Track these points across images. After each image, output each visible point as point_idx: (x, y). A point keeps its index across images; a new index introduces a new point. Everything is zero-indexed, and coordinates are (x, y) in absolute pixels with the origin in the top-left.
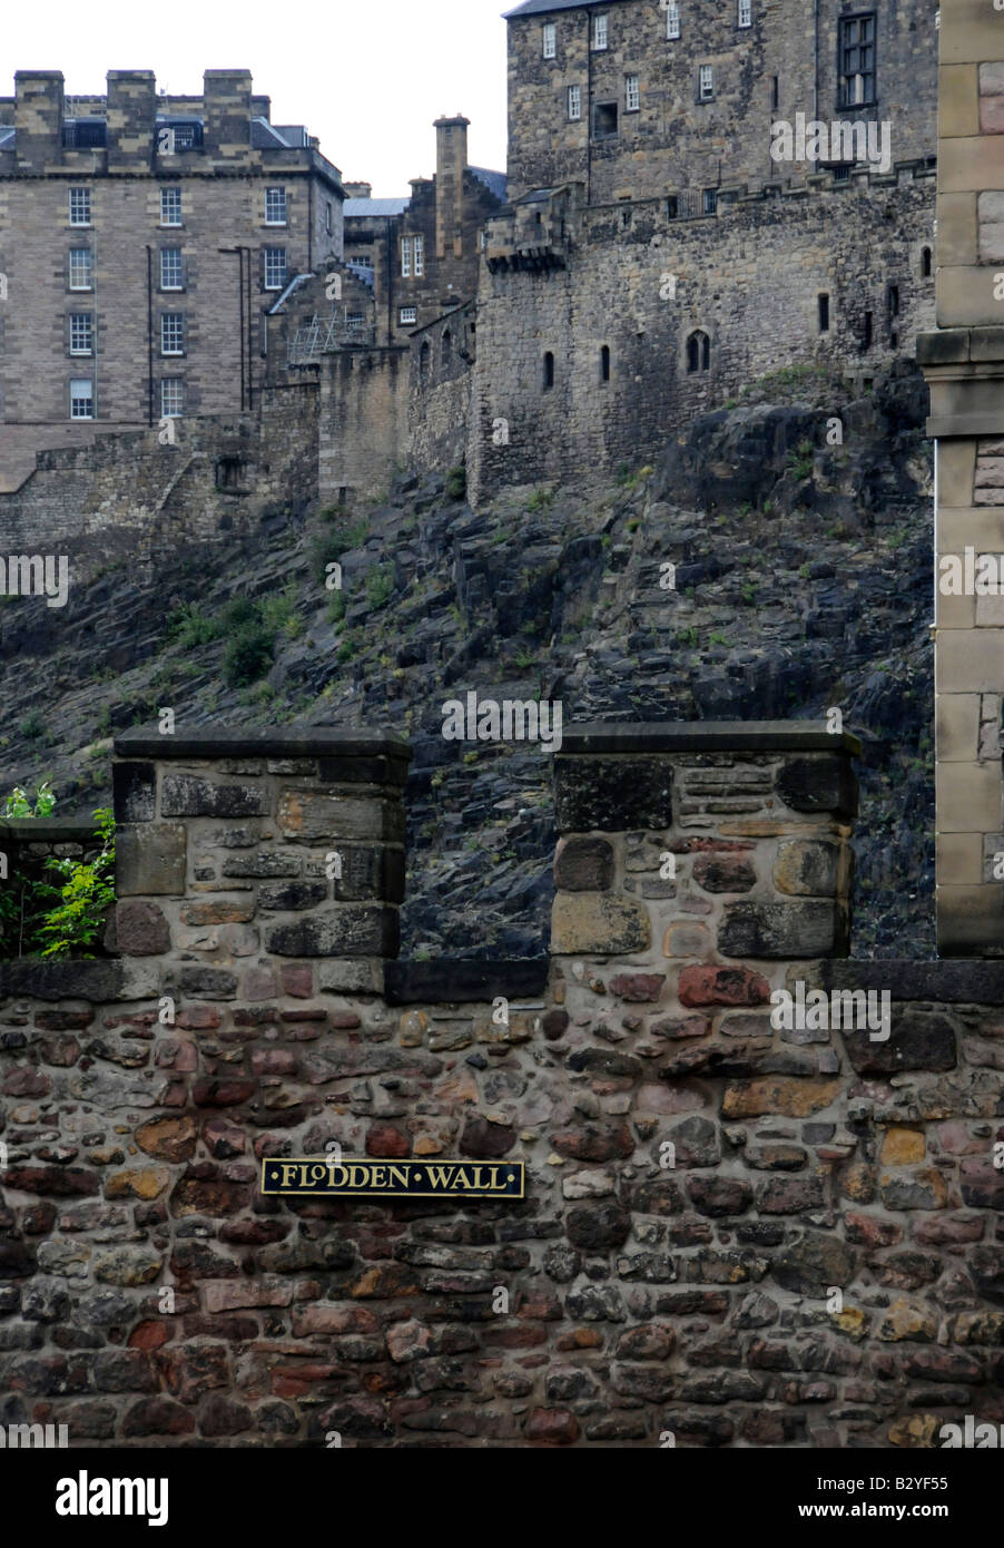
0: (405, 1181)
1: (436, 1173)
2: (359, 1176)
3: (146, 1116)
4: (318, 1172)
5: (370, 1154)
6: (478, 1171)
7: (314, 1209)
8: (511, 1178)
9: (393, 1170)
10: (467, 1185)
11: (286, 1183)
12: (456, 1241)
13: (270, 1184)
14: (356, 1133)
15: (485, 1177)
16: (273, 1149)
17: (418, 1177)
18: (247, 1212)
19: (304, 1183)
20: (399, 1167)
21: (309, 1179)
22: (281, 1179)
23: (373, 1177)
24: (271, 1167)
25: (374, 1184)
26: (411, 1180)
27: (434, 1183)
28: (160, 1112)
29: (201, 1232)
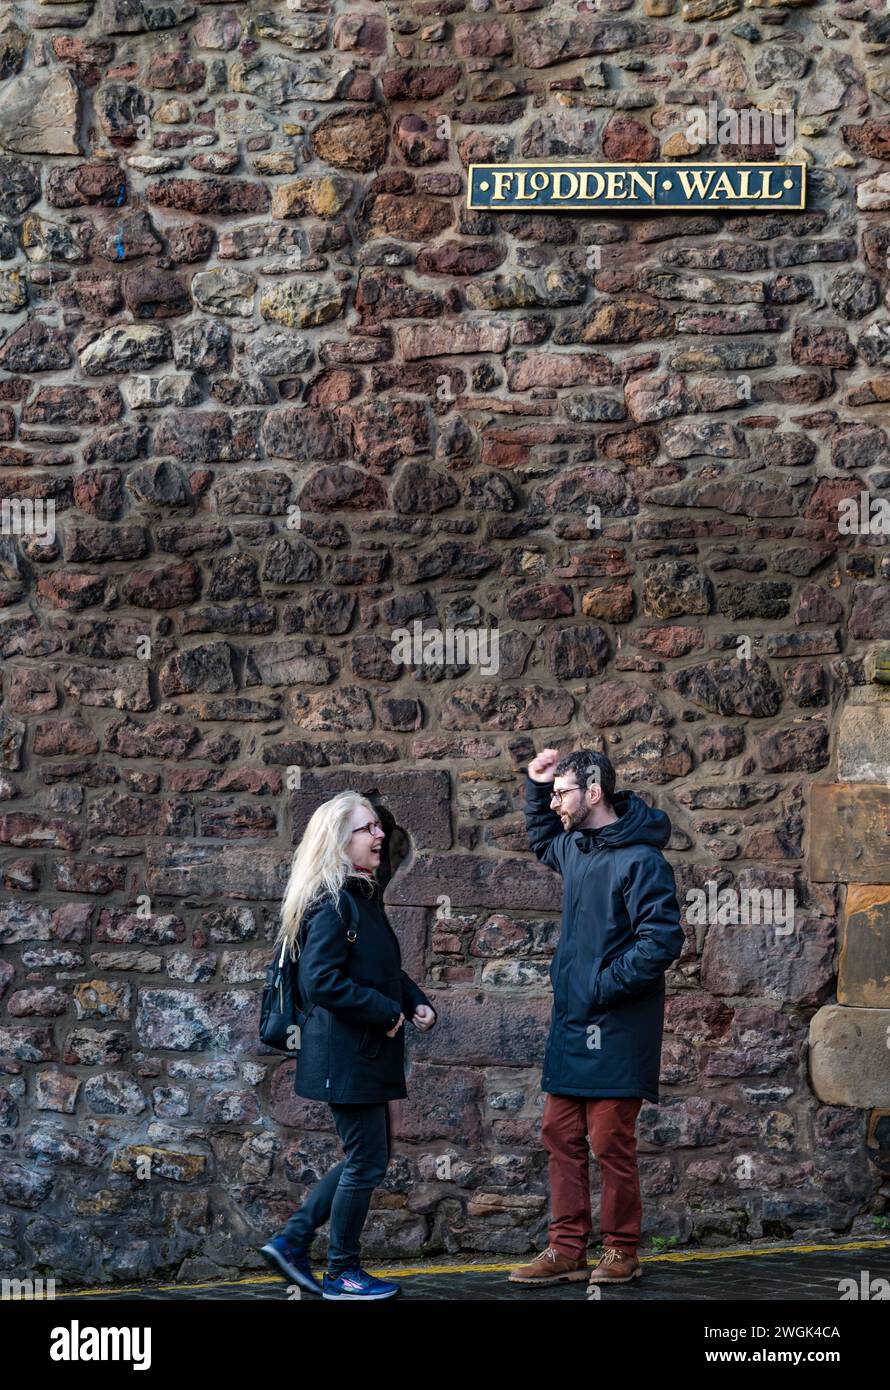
0: (650, 190)
1: (691, 181)
2: (592, 185)
3: (326, 111)
4: (539, 180)
5: (607, 157)
6: (745, 176)
7: (537, 226)
8: (788, 184)
9: (636, 176)
10: (731, 194)
11: (498, 195)
12: (720, 264)
13: (478, 197)
14: (589, 128)
15: (755, 184)
16: (482, 152)
17: (667, 185)
18: (450, 234)
19: (521, 195)
20: (643, 172)
21: (528, 189)
22: (491, 189)
23: (609, 186)
24: (479, 176)
25: (611, 195)
26: (658, 188)
27: (689, 192)
28: (340, 107)
29: (392, 259)
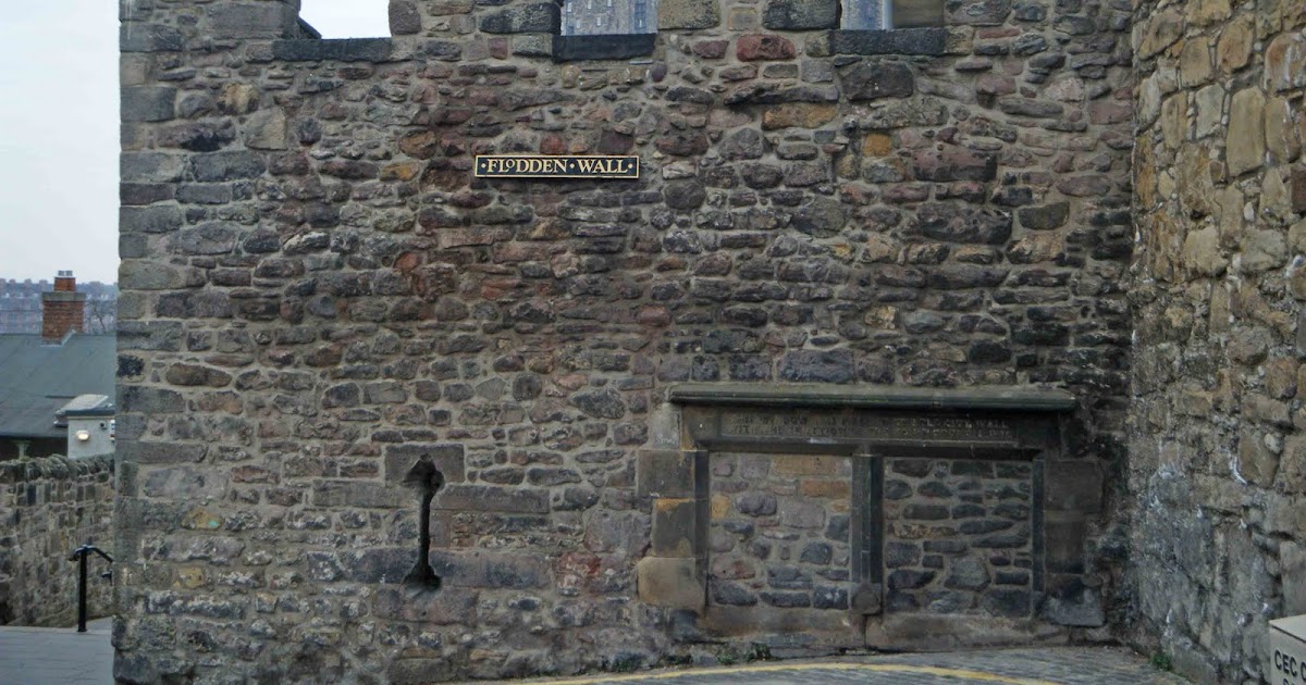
0: (564, 169)
1: (584, 163)
2: (536, 166)
3: (405, 131)
4: (510, 163)
5: (543, 153)
6: (609, 162)
7: (507, 186)
8: (630, 166)
9: (557, 161)
10: (603, 171)
11: (490, 170)
12: (595, 204)
13: (481, 171)
14: (534, 139)
15: (614, 166)
16: (483, 150)
17: (572, 166)
18: (466, 189)
19: (501, 170)
20: (560, 160)
21: (505, 167)
22: (487, 168)
23: (544, 166)
24: (482, 161)
25: (545, 170)
26: (568, 168)
27: (583, 170)
28: (414, 128)
29: (438, 200)
